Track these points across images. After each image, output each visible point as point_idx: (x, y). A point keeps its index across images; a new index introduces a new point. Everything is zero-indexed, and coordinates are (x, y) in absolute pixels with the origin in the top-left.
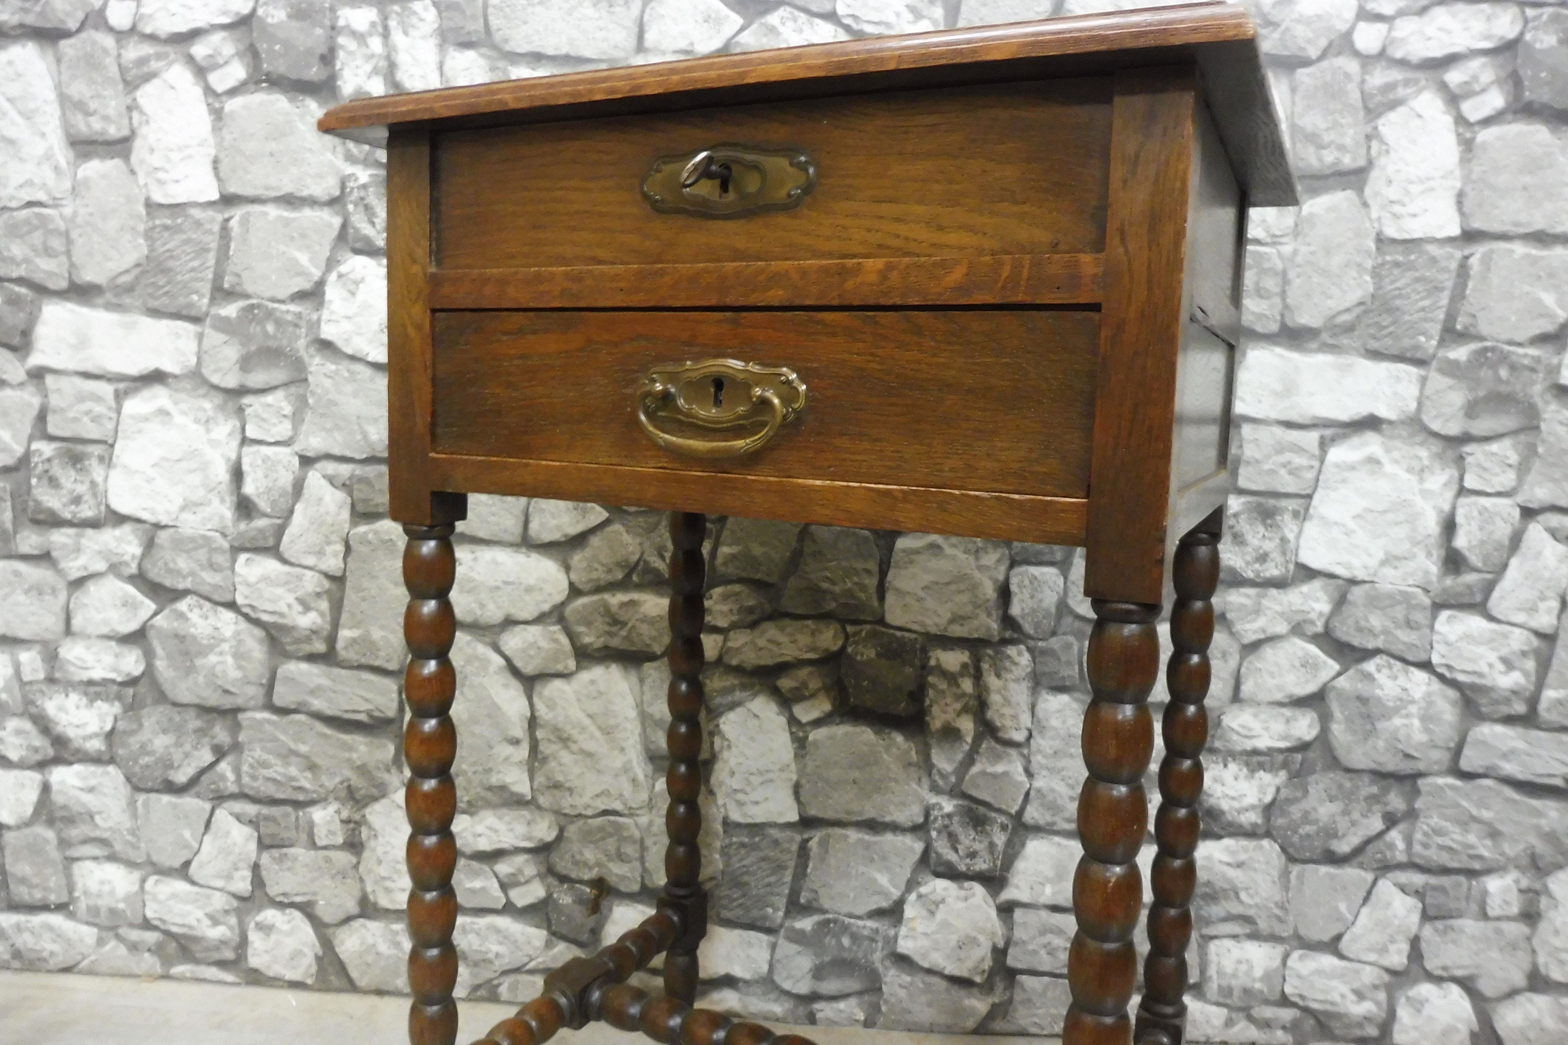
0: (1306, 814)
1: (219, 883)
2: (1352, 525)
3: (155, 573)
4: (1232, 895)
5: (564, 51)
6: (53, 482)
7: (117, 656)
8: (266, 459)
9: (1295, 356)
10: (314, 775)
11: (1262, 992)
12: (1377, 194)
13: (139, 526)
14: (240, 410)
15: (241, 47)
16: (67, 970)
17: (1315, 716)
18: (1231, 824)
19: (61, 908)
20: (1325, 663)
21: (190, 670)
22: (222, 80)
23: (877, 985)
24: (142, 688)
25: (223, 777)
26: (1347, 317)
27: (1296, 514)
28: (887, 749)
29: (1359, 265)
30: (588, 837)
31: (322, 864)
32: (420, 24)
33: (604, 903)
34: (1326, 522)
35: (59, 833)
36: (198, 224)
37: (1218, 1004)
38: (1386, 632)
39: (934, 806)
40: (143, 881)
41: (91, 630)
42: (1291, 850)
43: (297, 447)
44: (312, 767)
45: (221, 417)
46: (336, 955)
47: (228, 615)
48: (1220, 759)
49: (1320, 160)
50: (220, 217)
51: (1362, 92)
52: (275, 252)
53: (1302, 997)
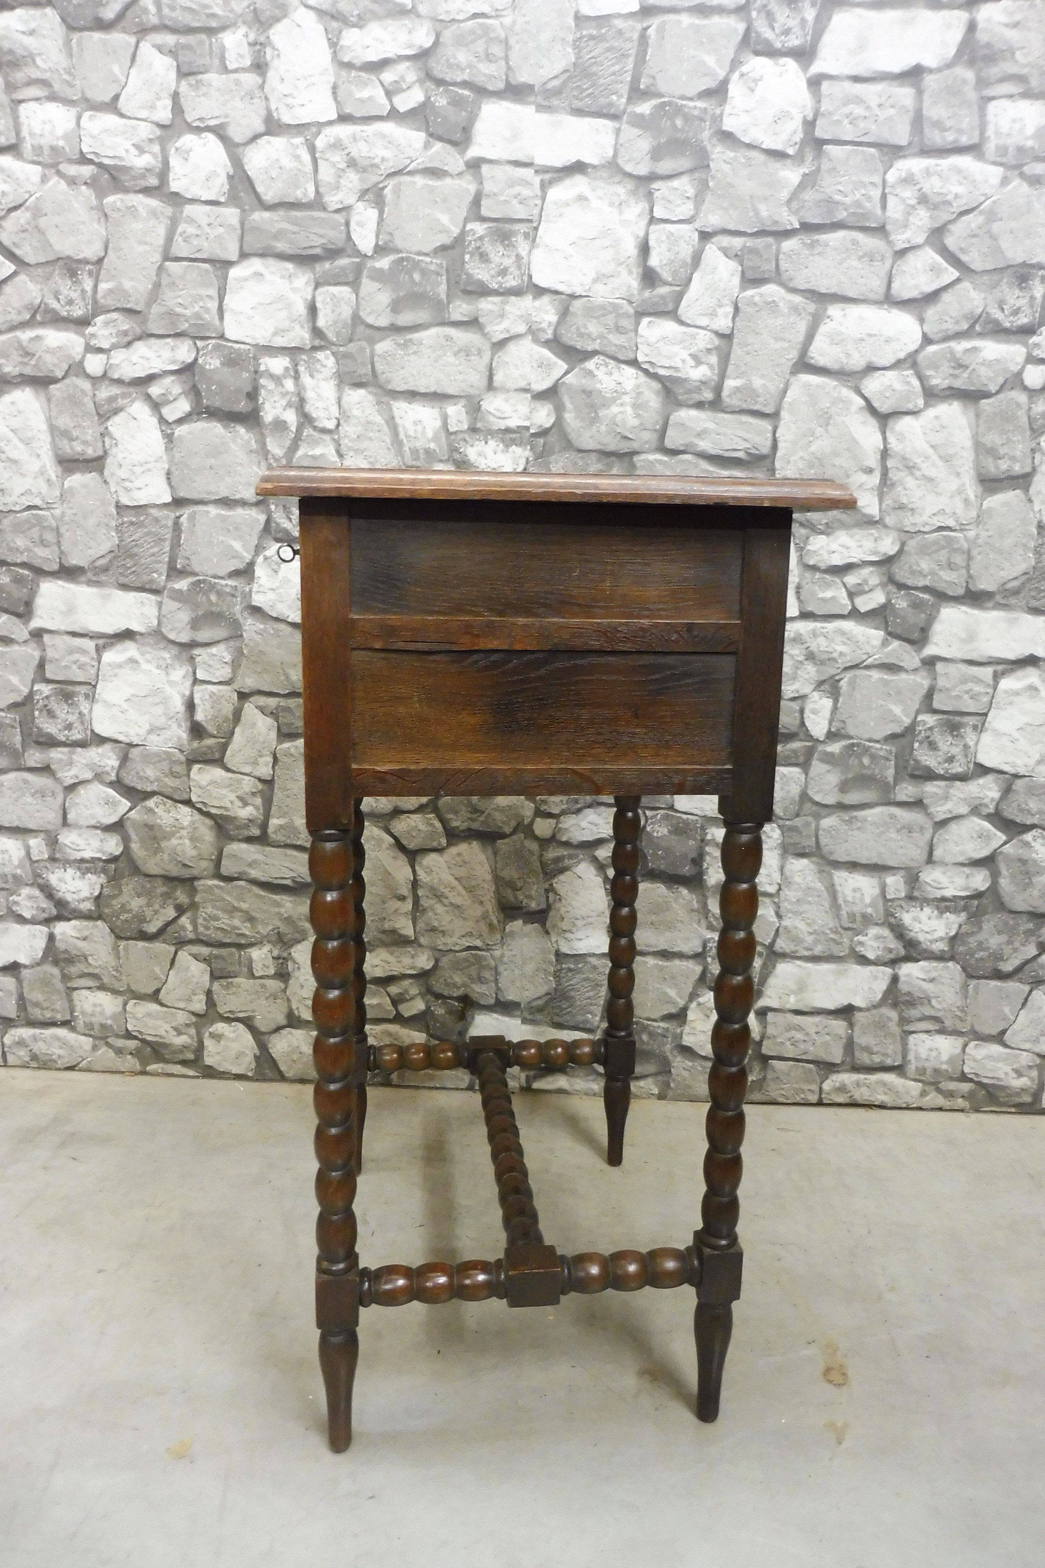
0: (980, 943)
1: (182, 1005)
2: (1016, 735)
3: (130, 779)
4: (926, 1001)
5: (432, 389)
6: (51, 714)
7: (101, 841)
8: (212, 695)
9: (976, 612)
10: (252, 925)
11: (947, 1071)
12: (1039, 493)
13: (116, 745)
14: (192, 659)
15: (187, 387)
16: (71, 1068)
17: (988, 873)
18: (925, 951)
19: (65, 1024)
20: (995, 835)
21: (158, 850)
22: (172, 412)
23: (668, 1069)
24: (122, 864)
25: (183, 928)
26: (1016, 584)
27: (975, 727)
28: (676, 900)
29: (1025, 545)
30: (457, 966)
31: (259, 989)
32: (322, 370)
33: (468, 1014)
34: (997, 733)
35: (62, 971)
36: (156, 520)
37: (915, 1080)
38: (1040, 812)
39: (709, 941)
40: (125, 1004)
41: (81, 822)
42: (970, 969)
43: (236, 686)
44: (251, 919)
45: (177, 664)
46: (270, 1054)
47: (186, 810)
48: (918, 905)
49: (997, 467)
50: (173, 516)
51: (1029, 417)
52: (215, 541)
53: (977, 1074)
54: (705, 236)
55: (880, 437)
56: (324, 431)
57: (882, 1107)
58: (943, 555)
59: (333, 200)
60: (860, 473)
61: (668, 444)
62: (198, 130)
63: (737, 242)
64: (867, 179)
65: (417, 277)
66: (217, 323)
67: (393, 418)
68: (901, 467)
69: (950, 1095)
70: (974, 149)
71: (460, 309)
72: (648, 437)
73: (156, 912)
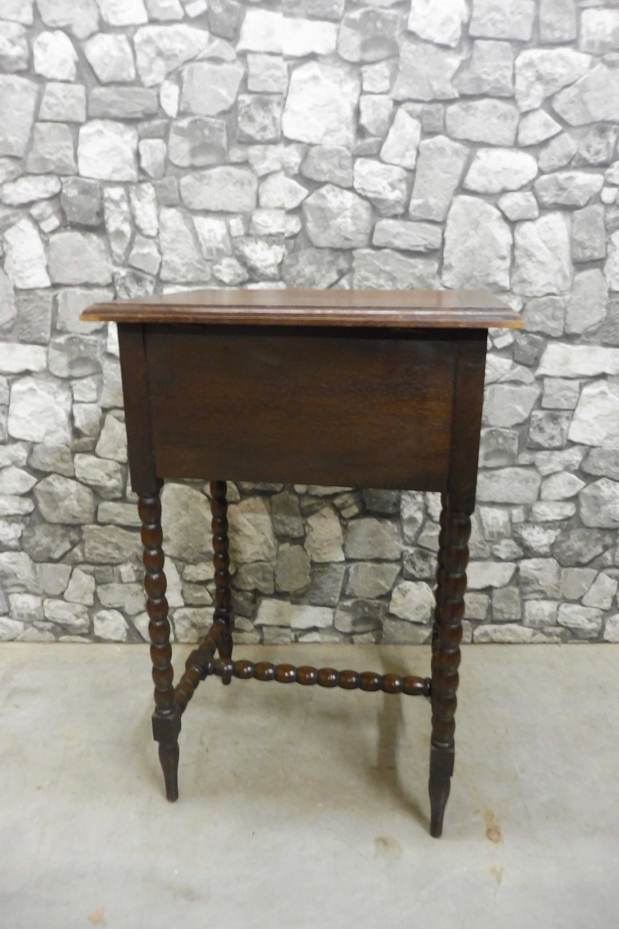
0: (569, 547)
1: (79, 601)
2: (592, 422)
3: (35, 464)
4: (536, 582)
5: (220, 208)
7: (20, 503)
8: (85, 410)
9: (569, 347)
10: (119, 551)
11: (548, 621)
12: (610, 270)
13: (25, 443)
14: (70, 387)
15: (56, 209)
16: (12, 640)
17: (574, 505)
18: (536, 552)
19: (5, 614)
20: (579, 482)
21: (56, 508)
22: (48, 226)
23: (381, 626)
24: (34, 517)
25: (76, 555)
26: (594, 328)
27: (568, 418)
28: (384, 528)
29: (600, 304)
30: (250, 571)
31: (126, 590)
32: (146, 196)
33: (258, 600)
34: (581, 421)
36: (41, 298)
37: (529, 627)
38: (606, 468)
39: (405, 551)
40: (42, 602)
41: (6, 492)
42: (562, 563)
43: (100, 404)
44: (118, 548)
45: (61, 391)
46: (136, 628)
47: (72, 483)
48: (531, 525)
49: (584, 254)
50: (52, 295)
51: (605, 222)
53: (565, 623)
54: (397, 103)
55: (511, 236)
56: (149, 237)
57: (510, 643)
58: (549, 311)
59: (148, 80)
60: (498, 259)
61: (375, 242)
62: (52, 29)
63: (418, 107)
64: (503, 63)
65: (206, 132)
66: (73, 164)
67: (195, 228)
68: (524, 255)
69: (549, 635)
70: (573, 43)
71: (236, 154)
72: (362, 238)
73: (58, 546)
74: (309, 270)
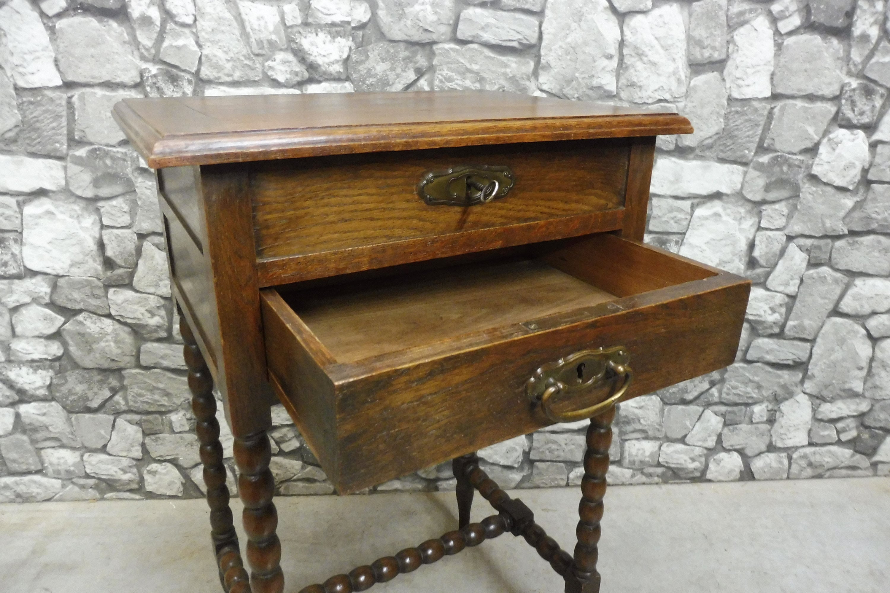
1: (124, 454)
2: (704, 247)
3: (61, 301)
4: (637, 421)
7: (45, 346)
8: (117, 236)
9: (682, 162)
10: (169, 398)
11: (648, 461)
12: (730, 74)
13: (46, 277)
14: (97, 210)
16: (49, 500)
19: (38, 472)
21: (90, 351)
22: (51, 8)
24: (64, 362)
25: (118, 403)
26: (710, 141)
27: (677, 243)
29: (718, 113)
31: (179, 440)
34: (691, 246)
35: (30, 436)
37: (628, 468)
40: (82, 456)
41: (27, 334)
42: (665, 400)
43: (135, 229)
44: (167, 395)
45: (86, 214)
46: (193, 481)
47: (108, 321)
49: (702, 55)
50: (65, 96)
51: (727, 17)
52: (104, 117)
53: (667, 462)
55: (619, 31)
56: (184, 25)
60: (603, 58)
61: (460, 35)
67: (240, 14)
68: (633, 54)
69: (650, 475)
72: (444, 30)
73: (96, 394)
74: (380, 68)
